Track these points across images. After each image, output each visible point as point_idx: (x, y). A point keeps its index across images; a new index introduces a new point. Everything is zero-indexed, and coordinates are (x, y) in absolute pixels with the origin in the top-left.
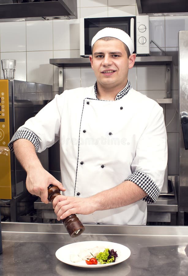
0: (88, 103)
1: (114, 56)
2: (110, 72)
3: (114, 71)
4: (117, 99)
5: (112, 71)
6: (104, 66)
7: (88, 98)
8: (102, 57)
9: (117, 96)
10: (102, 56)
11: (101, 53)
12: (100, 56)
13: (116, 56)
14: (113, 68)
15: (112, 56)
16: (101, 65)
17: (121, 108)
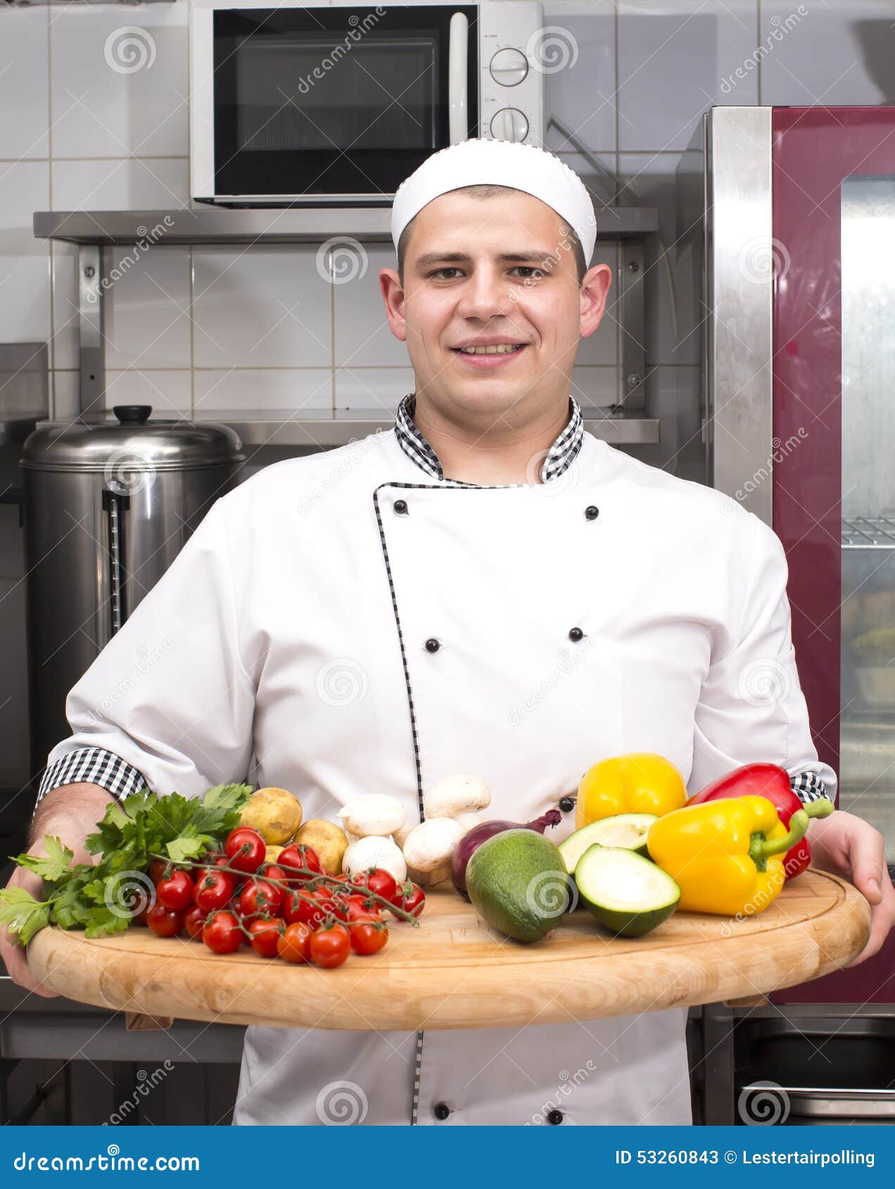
0: (400, 508)
1: (516, 272)
2: (501, 349)
3: (520, 347)
4: (549, 475)
5: (509, 348)
6: (473, 320)
7: (394, 485)
8: (458, 274)
9: (547, 461)
10: (455, 270)
11: (454, 258)
12: (448, 273)
13: (526, 272)
14: (514, 330)
15: (510, 271)
16: (453, 313)
17: (592, 513)
